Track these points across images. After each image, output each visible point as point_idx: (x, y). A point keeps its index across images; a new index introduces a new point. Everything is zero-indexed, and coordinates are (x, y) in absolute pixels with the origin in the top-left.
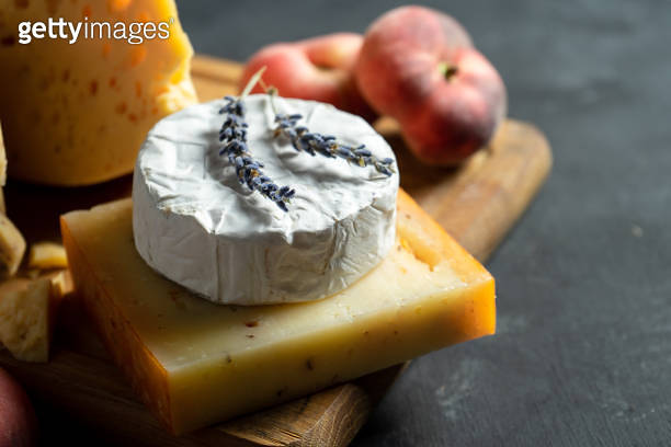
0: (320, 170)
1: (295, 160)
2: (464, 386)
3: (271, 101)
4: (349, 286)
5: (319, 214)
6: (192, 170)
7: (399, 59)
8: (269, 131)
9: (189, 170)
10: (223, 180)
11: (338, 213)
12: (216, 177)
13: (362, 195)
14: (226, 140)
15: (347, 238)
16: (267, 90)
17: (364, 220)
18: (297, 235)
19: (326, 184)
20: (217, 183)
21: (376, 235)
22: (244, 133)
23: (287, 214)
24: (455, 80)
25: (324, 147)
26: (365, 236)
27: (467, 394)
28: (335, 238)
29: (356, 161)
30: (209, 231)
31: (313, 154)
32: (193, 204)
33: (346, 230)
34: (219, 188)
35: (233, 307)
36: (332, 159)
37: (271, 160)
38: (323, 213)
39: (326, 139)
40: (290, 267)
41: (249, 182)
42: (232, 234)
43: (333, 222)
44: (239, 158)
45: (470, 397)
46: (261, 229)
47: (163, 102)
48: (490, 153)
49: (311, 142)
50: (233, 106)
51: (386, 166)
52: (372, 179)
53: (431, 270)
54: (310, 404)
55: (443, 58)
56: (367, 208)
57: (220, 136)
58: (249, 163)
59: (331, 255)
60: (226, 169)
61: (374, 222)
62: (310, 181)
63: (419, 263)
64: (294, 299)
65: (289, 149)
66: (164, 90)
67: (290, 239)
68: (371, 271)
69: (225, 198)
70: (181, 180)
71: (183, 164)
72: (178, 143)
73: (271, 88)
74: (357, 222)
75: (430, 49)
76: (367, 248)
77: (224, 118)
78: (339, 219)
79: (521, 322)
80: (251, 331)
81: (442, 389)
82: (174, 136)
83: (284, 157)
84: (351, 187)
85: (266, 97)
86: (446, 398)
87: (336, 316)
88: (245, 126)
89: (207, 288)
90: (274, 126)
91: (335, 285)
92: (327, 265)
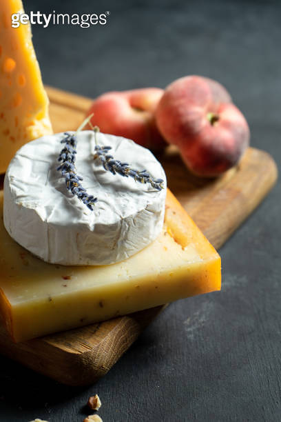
0: (118, 184)
1: (103, 176)
2: (202, 320)
3: (95, 135)
4: (130, 257)
5: (112, 213)
6: (39, 179)
7: (181, 110)
8: (91, 155)
9: (37, 179)
10: (58, 186)
11: (124, 213)
12: (53, 184)
13: (140, 202)
14: (62, 161)
15: (129, 229)
16: (93, 128)
17: (140, 218)
18: (96, 226)
19: (120, 193)
20: (53, 188)
21: (148, 227)
22: (73, 158)
23: (93, 212)
24: (217, 124)
25: (122, 170)
26: (141, 227)
27: (203, 325)
28: (121, 228)
29: (140, 180)
30: (44, 220)
31: (114, 174)
32: (36, 202)
33: (128, 224)
34: (53, 192)
35: (57, 266)
36: (125, 177)
37: (89, 175)
38: (115, 212)
39: (123, 165)
40: (92, 244)
41: (72, 190)
42: (58, 223)
43: (120, 219)
44: (68, 174)
45: (204, 327)
46: (75, 221)
47: (30, 132)
48: (238, 169)
49: (114, 166)
50: (69, 139)
51: (158, 184)
52: (149, 192)
53: (183, 249)
54: (100, 328)
55: (210, 110)
56: (142, 211)
57: (58, 158)
58: (73, 177)
59: (118, 238)
60: (60, 179)
61: (146, 219)
62: (110, 190)
63: (176, 244)
64: (94, 263)
65: (101, 168)
66: (32, 124)
67: (92, 228)
68: (144, 248)
69: (56, 199)
70: (31, 185)
71: (35, 175)
72: (34, 160)
73: (96, 127)
74: (136, 219)
75: (202, 105)
76: (142, 235)
77: (63, 146)
78: (123, 218)
79: (244, 280)
80: (65, 282)
81: (188, 320)
82: (32, 155)
83: (97, 173)
84: (135, 196)
85: (92, 132)
86: (190, 326)
87: (119, 276)
88: (75, 152)
89: (42, 253)
90: (94, 152)
91: (121, 257)
92: (116, 244)
